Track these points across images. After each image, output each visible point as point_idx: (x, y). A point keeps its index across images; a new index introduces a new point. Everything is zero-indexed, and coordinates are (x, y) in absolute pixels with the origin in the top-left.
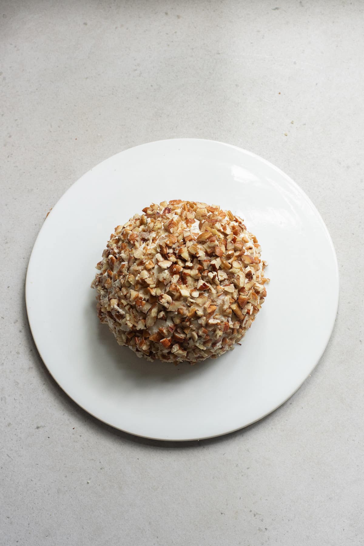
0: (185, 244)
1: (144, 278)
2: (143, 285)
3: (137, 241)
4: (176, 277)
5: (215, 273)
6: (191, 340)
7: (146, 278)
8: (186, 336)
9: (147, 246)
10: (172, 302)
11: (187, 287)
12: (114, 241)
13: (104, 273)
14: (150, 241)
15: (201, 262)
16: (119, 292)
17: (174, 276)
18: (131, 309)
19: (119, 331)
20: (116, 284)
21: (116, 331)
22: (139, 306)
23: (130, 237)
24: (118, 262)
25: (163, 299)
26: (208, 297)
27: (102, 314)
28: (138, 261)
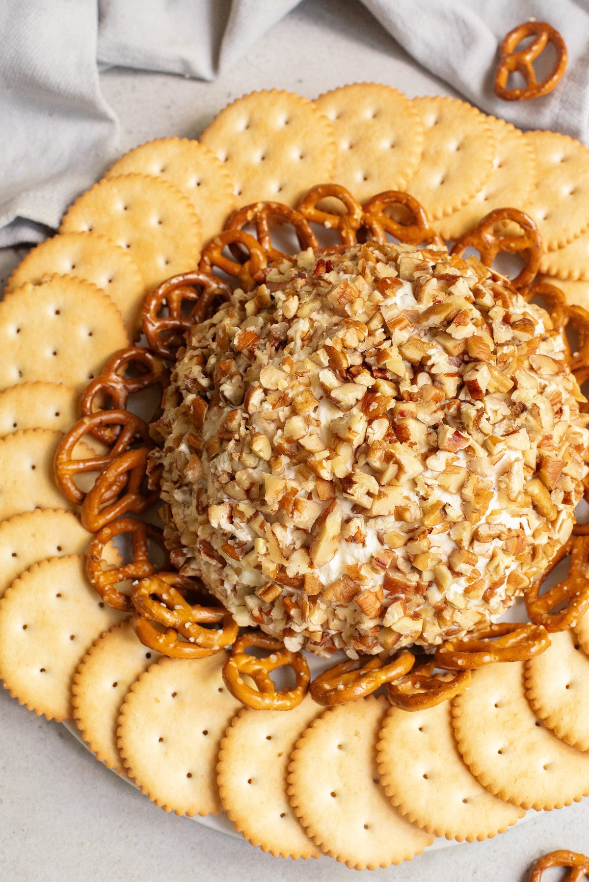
0: (389, 338)
1: (295, 438)
2: (295, 455)
3: (258, 348)
4: (381, 425)
5: (479, 405)
6: (434, 588)
7: (303, 437)
8: (421, 577)
9: (289, 355)
10: (380, 492)
11: (412, 447)
12: (195, 360)
13: (178, 446)
14: (295, 344)
15: (438, 378)
16: (229, 485)
17: (375, 424)
18: (268, 524)
19: (234, 589)
20: (220, 464)
21: (226, 590)
22: (292, 513)
23: (239, 342)
24: (216, 408)
25: (355, 486)
26: (468, 467)
27: (184, 552)
28: (272, 397)
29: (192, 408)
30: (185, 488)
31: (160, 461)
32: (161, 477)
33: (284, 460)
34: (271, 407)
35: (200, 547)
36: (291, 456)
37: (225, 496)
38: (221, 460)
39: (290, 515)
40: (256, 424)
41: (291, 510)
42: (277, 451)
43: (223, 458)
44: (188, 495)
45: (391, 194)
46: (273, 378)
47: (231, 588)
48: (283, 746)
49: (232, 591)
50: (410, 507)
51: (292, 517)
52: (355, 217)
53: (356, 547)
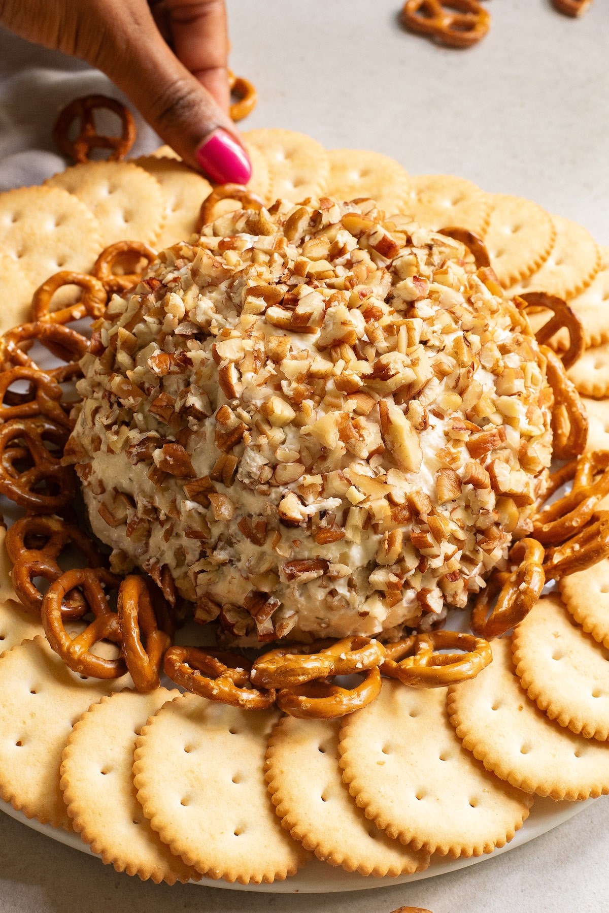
19: (351, 585)
20: (251, 466)
21: (343, 597)
22: (361, 436)
23: (159, 368)
24: (193, 436)
25: (391, 366)
26: (443, 307)
27: (272, 602)
28: (248, 364)
29: (168, 458)
30: (221, 544)
31: (161, 564)
32: (173, 580)
33: (308, 403)
34: (253, 374)
35: (292, 570)
36: (311, 397)
37: (281, 488)
38: (248, 461)
39: (361, 439)
40: (255, 398)
41: (357, 435)
42: (295, 403)
43: (250, 457)
44: (229, 549)
45: (110, 250)
46: (234, 347)
47: (347, 589)
48: (513, 699)
49: (349, 591)
50: (441, 360)
51: (363, 440)
52: (97, 288)
53: (428, 434)
